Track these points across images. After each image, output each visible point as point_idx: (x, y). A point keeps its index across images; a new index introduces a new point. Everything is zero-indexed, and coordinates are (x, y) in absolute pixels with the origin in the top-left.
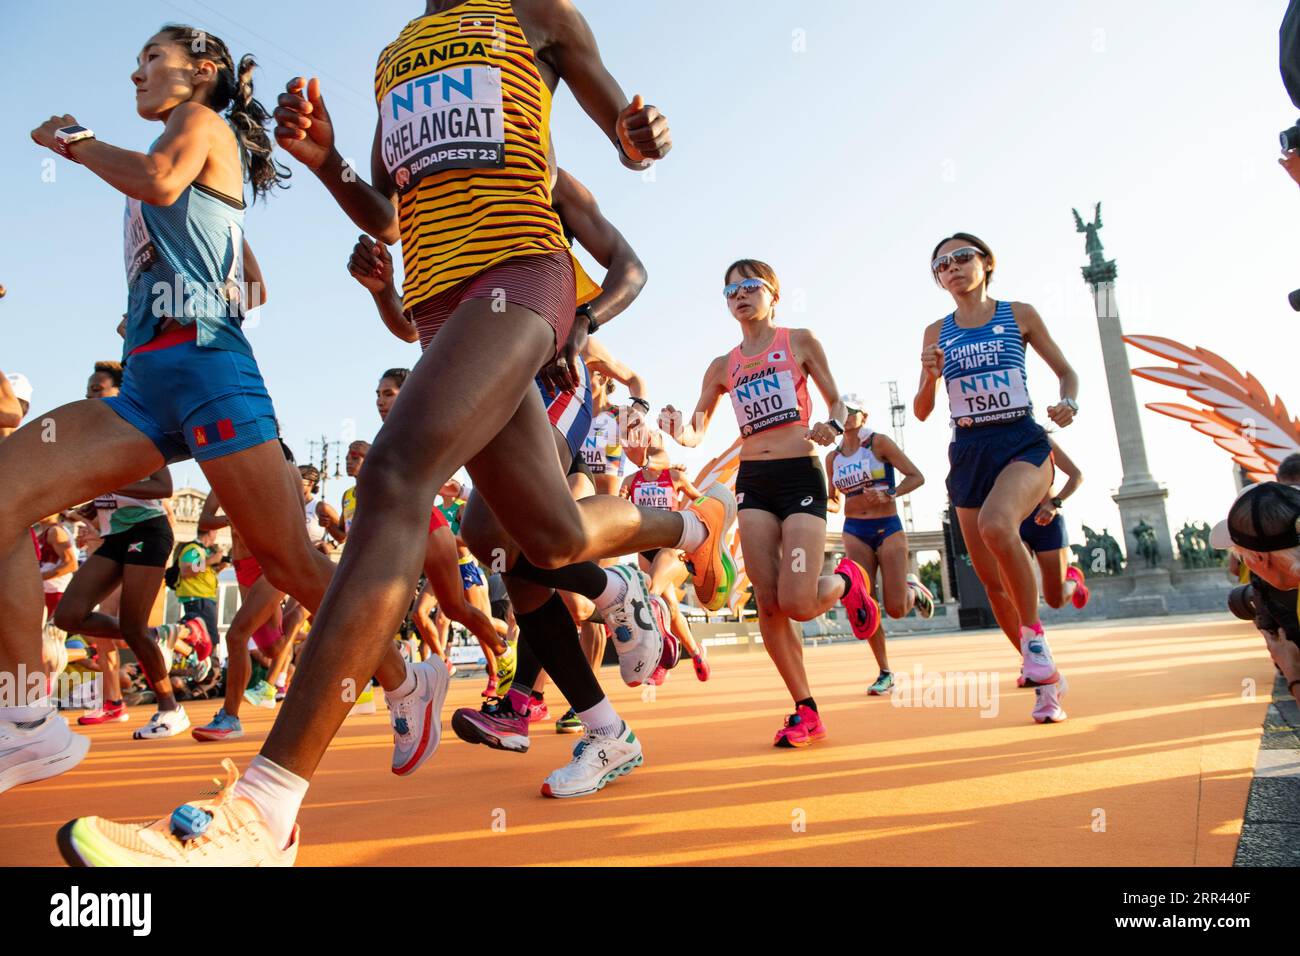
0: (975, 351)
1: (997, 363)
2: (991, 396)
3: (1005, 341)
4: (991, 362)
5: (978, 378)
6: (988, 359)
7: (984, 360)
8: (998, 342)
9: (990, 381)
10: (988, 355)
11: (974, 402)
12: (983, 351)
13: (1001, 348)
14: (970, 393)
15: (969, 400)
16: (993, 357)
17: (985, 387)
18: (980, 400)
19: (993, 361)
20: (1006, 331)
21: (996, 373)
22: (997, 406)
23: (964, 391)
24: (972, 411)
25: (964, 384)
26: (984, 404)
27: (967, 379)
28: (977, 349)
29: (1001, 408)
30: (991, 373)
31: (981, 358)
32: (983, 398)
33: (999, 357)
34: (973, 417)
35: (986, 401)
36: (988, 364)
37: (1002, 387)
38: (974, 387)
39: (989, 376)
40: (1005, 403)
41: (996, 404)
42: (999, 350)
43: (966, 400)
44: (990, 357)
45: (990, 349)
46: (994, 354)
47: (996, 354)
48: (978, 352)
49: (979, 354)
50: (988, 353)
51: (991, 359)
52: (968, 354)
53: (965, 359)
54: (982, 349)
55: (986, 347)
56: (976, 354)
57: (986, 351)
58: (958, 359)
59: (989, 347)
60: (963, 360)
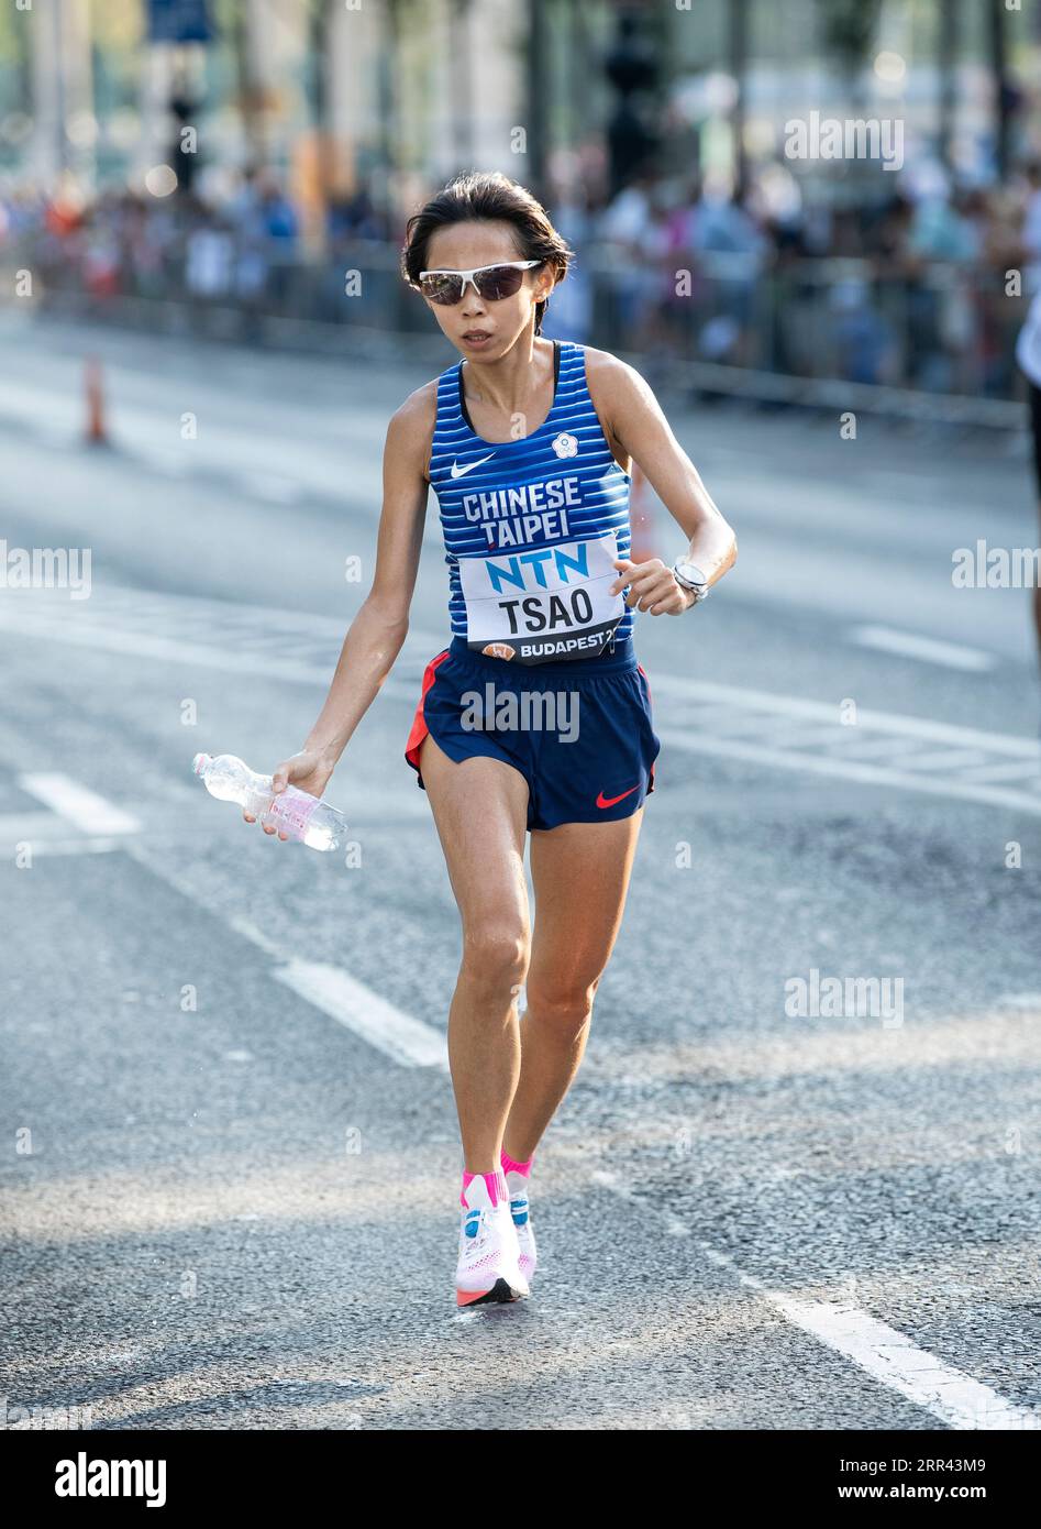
0: (518, 507)
1: (565, 532)
2: (555, 600)
3: (582, 476)
4: (553, 530)
5: (524, 560)
6: (548, 526)
7: (538, 527)
8: (568, 481)
9: (549, 566)
10: (546, 516)
11: (518, 610)
12: (535, 508)
13: (574, 496)
14: (510, 592)
15: (509, 606)
16: (557, 519)
17: (541, 580)
18: (532, 606)
19: (558, 529)
20: (581, 449)
21: (561, 548)
22: (569, 623)
24: (514, 629)
25: (495, 573)
26: (541, 617)
27: (502, 562)
28: (523, 502)
29: (576, 626)
31: (532, 524)
32: (538, 603)
33: (570, 518)
34: (517, 644)
35: (545, 610)
36: (549, 535)
37: (575, 579)
38: (517, 579)
39: (547, 556)
40: (585, 615)
41: (565, 615)
42: (570, 502)
43: (502, 605)
44: (551, 520)
45: (551, 502)
46: (558, 514)
47: (563, 512)
48: (525, 511)
49: (526, 515)
50: (548, 510)
51: (554, 524)
52: (505, 514)
53: (497, 524)
54: (533, 502)
55: (541, 496)
56: (520, 514)
57: (544, 507)
58: (481, 521)
59: (547, 497)
60: (494, 524)
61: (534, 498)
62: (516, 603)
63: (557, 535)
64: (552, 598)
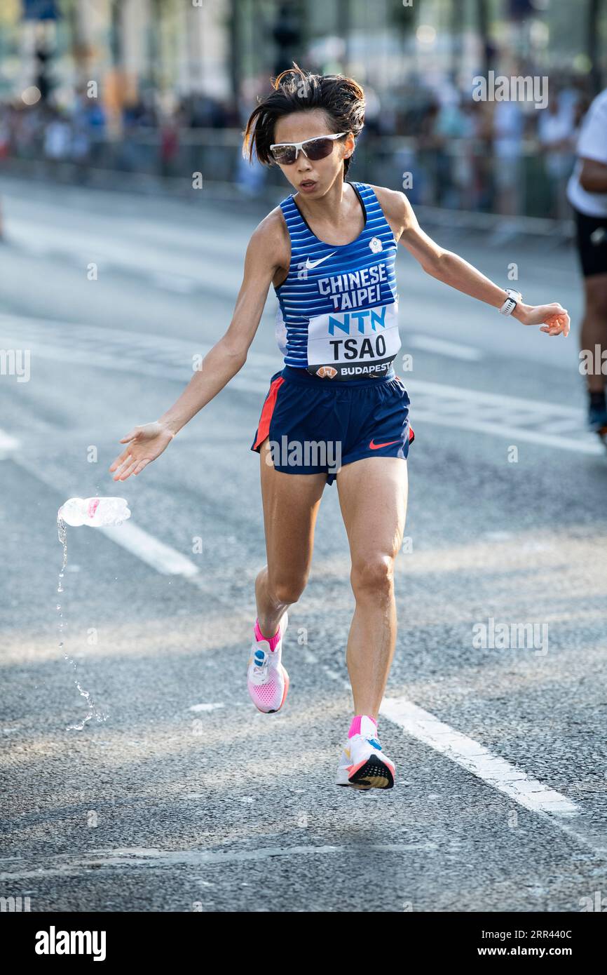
0: (355, 284)
1: (379, 298)
2: (367, 341)
4: (373, 297)
5: (354, 316)
6: (370, 295)
7: (365, 296)
8: (381, 266)
9: (367, 320)
10: (370, 289)
11: (341, 346)
12: (364, 284)
13: (383, 276)
14: (339, 334)
15: (336, 343)
16: (375, 290)
17: (361, 329)
18: (351, 344)
19: (375, 297)
20: (384, 247)
21: (373, 309)
22: (372, 356)
23: (331, 331)
24: (336, 358)
26: (355, 351)
28: (357, 281)
29: (377, 358)
30: (370, 310)
31: (362, 294)
32: (355, 342)
33: (381, 289)
34: (338, 367)
35: (358, 347)
36: (371, 301)
38: (346, 328)
39: (367, 314)
40: (381, 351)
41: (370, 351)
42: (382, 279)
43: (331, 343)
44: (372, 291)
45: (372, 280)
46: (376, 287)
47: (378, 286)
48: (359, 286)
49: (359, 289)
50: (371, 285)
51: (373, 294)
52: (347, 289)
53: (342, 296)
54: (363, 280)
55: (367, 277)
56: (356, 289)
57: (369, 283)
58: (331, 294)
59: (371, 277)
60: (339, 296)
61: (363, 278)
62: (341, 342)
63: (374, 300)
64: (365, 340)
